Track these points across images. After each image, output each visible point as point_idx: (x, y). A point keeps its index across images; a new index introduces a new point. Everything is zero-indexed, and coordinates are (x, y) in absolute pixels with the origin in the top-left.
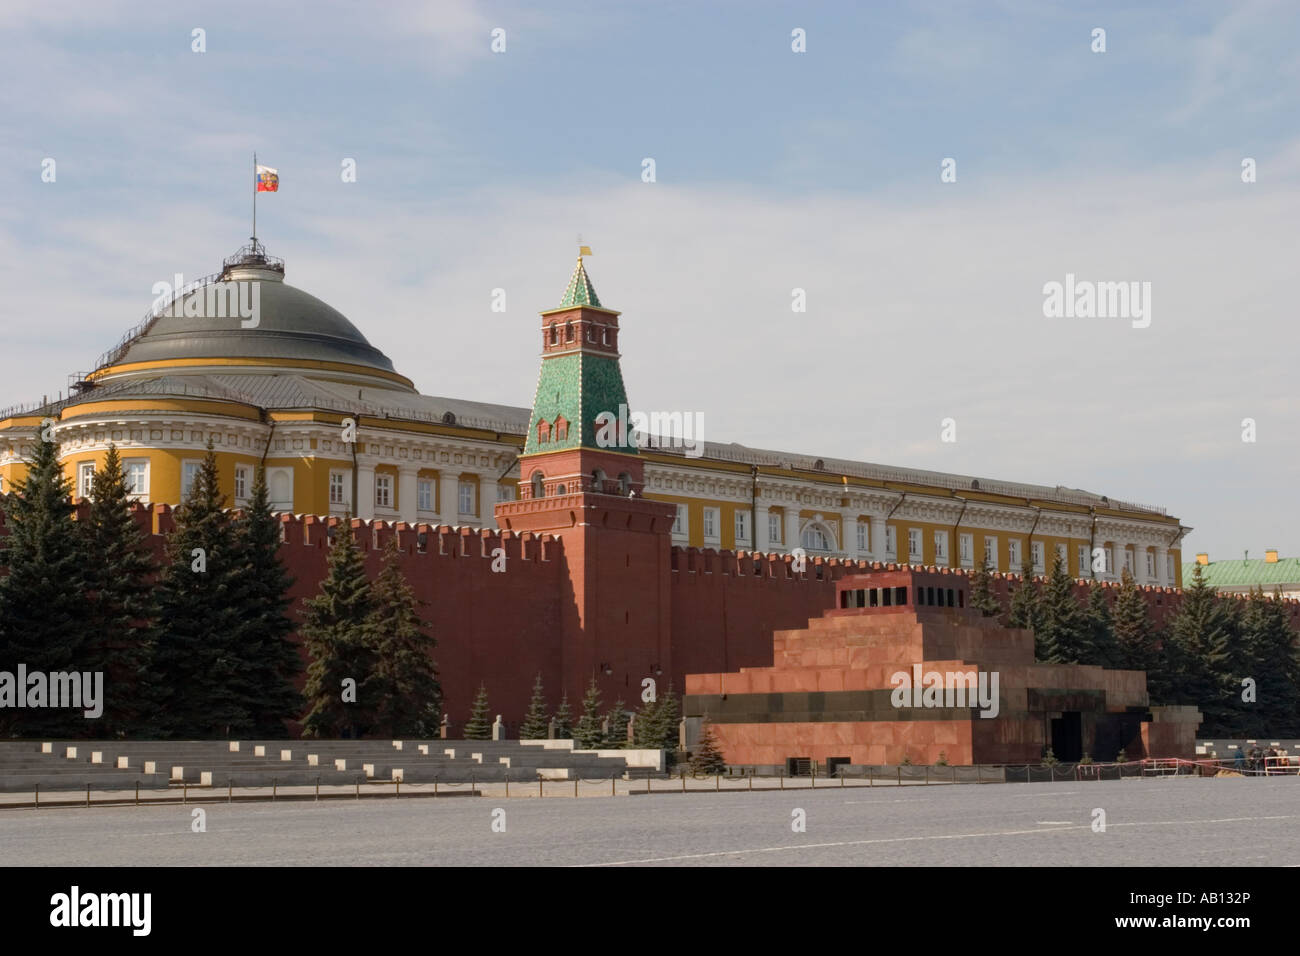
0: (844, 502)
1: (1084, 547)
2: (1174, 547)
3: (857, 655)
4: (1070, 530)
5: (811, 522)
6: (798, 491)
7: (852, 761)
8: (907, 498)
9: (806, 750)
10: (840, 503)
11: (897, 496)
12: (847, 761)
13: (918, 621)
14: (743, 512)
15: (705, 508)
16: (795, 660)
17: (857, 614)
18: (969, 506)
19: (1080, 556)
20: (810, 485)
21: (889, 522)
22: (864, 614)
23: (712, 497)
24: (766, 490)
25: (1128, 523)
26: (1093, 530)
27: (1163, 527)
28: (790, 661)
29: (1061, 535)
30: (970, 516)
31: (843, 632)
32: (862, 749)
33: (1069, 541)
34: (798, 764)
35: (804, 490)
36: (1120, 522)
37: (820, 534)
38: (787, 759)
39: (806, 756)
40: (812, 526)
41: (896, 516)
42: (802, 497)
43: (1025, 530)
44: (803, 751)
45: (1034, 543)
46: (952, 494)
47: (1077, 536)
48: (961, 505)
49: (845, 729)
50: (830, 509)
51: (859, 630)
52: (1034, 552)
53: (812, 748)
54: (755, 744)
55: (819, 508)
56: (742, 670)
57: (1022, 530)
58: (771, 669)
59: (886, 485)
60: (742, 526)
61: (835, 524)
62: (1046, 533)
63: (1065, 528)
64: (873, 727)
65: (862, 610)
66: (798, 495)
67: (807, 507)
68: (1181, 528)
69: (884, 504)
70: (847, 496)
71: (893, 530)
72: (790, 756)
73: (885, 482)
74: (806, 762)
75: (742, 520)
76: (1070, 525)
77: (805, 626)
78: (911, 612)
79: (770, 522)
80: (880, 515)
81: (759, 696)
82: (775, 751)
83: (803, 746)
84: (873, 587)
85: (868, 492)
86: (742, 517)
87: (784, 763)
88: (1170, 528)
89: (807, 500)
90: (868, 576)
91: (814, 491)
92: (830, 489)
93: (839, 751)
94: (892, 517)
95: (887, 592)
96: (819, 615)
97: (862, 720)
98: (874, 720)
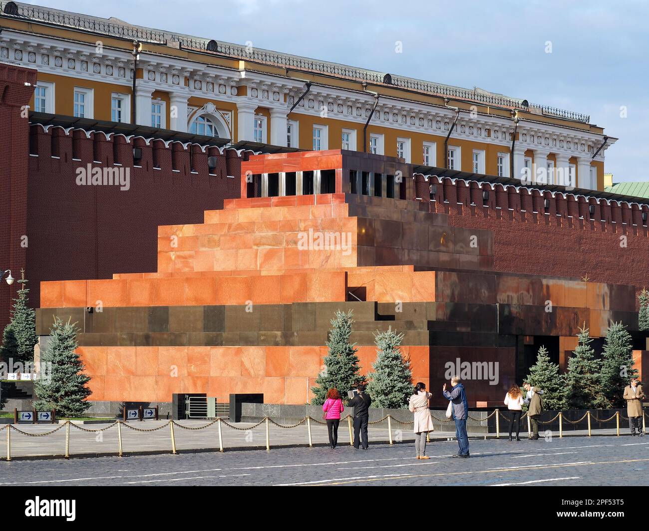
0: (241, 90)
1: (504, 155)
2: (597, 159)
3: (269, 256)
4: (489, 135)
5: (201, 112)
6: (187, 74)
7: (266, 399)
8: (312, 88)
9: (199, 383)
10: (235, 91)
11: (301, 85)
12: (257, 398)
13: (351, 214)
14: (122, 97)
15: (76, 89)
16: (186, 264)
17: (269, 206)
18: (382, 102)
19: (499, 165)
20: (202, 68)
21: (291, 116)
22: (277, 205)
23: (85, 76)
24: (149, 71)
25: (551, 129)
26: (514, 137)
27: (586, 136)
28: (179, 265)
29: (480, 140)
30: (382, 114)
31: (249, 227)
32: (275, 381)
33: (487, 147)
34: (188, 402)
35: (193, 73)
36: (543, 128)
37: (211, 126)
38: (173, 395)
39: (199, 391)
40: (203, 117)
41: (298, 110)
42: (192, 83)
43: (442, 132)
44: (195, 384)
45: (450, 148)
46: (364, 86)
47: (497, 142)
48: (371, 100)
49: (254, 355)
50: (223, 98)
51: (272, 225)
52: (450, 158)
53: (206, 381)
54: (131, 373)
55: (211, 96)
56: (115, 276)
57: (439, 133)
58: (153, 275)
59: (289, 72)
60: (119, 112)
61: (229, 116)
62: (463, 137)
63: (484, 133)
64: (292, 352)
65: (274, 199)
66: (187, 80)
67: (198, 94)
68: (606, 138)
69: (285, 95)
70: (243, 84)
71: (295, 126)
72: (177, 392)
73: (288, 70)
74: (200, 400)
75: (119, 106)
76: (489, 130)
77: (201, 220)
78: (342, 202)
79: (154, 111)
80: (280, 107)
81: (138, 310)
82: (157, 382)
83: (194, 378)
84: (290, 170)
85: (268, 80)
86: (119, 102)
87: (170, 400)
88: (594, 138)
89: (198, 85)
90: (284, 156)
91: (205, 75)
92: (225, 74)
93: (245, 384)
94: (295, 111)
95: (308, 176)
96: (218, 205)
97: (277, 344)
98: (293, 345)
